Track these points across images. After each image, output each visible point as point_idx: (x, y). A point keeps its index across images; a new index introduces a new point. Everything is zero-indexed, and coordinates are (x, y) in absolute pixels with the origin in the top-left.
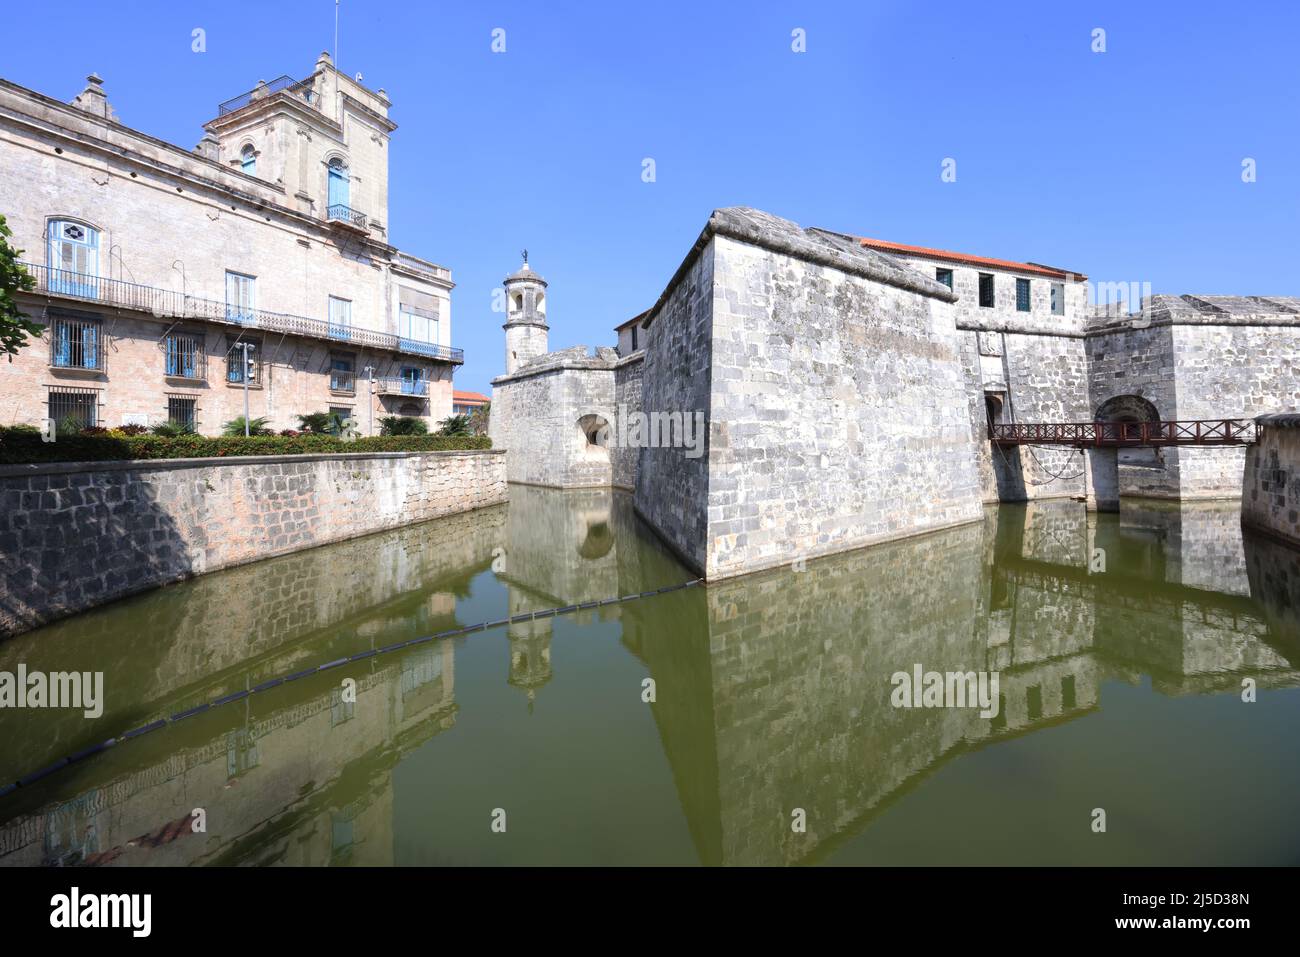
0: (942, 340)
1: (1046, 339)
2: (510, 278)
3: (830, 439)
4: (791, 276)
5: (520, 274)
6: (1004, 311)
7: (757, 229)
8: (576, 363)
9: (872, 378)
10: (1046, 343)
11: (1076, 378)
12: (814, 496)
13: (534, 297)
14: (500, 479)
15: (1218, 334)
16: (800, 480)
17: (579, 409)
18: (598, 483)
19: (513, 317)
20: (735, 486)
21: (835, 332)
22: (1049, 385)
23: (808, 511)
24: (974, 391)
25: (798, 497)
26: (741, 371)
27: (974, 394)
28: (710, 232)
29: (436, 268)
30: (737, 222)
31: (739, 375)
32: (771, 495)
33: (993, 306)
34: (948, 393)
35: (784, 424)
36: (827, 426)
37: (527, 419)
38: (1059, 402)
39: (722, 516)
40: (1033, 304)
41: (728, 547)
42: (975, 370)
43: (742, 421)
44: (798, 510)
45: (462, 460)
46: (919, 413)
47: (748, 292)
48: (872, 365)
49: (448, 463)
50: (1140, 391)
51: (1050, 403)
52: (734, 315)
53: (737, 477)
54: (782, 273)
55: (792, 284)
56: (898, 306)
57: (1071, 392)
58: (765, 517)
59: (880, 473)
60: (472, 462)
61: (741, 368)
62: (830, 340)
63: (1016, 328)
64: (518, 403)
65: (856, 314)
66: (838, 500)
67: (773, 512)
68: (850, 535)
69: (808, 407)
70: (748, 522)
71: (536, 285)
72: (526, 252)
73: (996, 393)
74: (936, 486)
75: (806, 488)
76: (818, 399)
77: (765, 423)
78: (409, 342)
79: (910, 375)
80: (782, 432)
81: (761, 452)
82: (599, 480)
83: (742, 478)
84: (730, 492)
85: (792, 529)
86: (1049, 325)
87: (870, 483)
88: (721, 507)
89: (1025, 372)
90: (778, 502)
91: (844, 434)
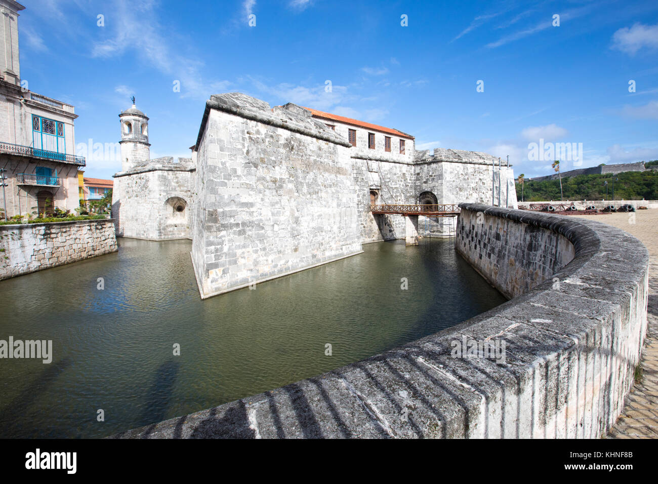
0: (343, 166)
1: (397, 165)
2: (123, 113)
3: (280, 216)
4: (258, 132)
5: (129, 111)
6: (379, 151)
7: (238, 107)
8: (164, 167)
9: (305, 184)
10: (397, 167)
11: (409, 183)
12: (269, 245)
13: (140, 126)
14: (111, 236)
15: (458, 167)
16: (262, 239)
17: (167, 194)
18: (180, 236)
19: (125, 137)
20: (222, 243)
21: (283, 162)
22: (398, 186)
23: (265, 253)
24: (365, 189)
25: (260, 246)
26: (226, 183)
27: (365, 190)
28: (208, 108)
29: (62, 105)
30: (225, 103)
31: (225, 184)
32: (244, 247)
33: (374, 149)
34: (346, 191)
35: (252, 209)
36: (278, 210)
37: (136, 198)
38: (402, 194)
39: (214, 259)
40: (392, 148)
41: (217, 275)
42: (366, 179)
43: (227, 209)
44: (260, 253)
45: (80, 227)
46: (330, 201)
47: (232, 140)
48: (305, 178)
49: (68, 229)
50: (432, 190)
51: (398, 194)
52: (221, 152)
53: (223, 239)
54: (253, 131)
55: (258, 136)
56: (320, 149)
57: (407, 189)
58: (240, 258)
59: (308, 232)
60: (89, 228)
61: (226, 181)
62: (281, 166)
63: (384, 159)
64: (130, 190)
65: (296, 153)
66: (284, 246)
67: (245, 255)
68: (290, 264)
69: (267, 200)
70: (230, 261)
71: (141, 119)
72: (134, 98)
73: (375, 189)
74: (338, 236)
75: (265, 241)
76: (273, 196)
77: (240, 209)
78: (42, 152)
79: (325, 183)
80: (251, 214)
81: (238, 225)
82: (181, 234)
83: (226, 239)
84: (219, 247)
85: (256, 263)
86: (399, 159)
87: (302, 237)
88: (213, 255)
89: (388, 180)
90: (248, 249)
91: (288, 213)
